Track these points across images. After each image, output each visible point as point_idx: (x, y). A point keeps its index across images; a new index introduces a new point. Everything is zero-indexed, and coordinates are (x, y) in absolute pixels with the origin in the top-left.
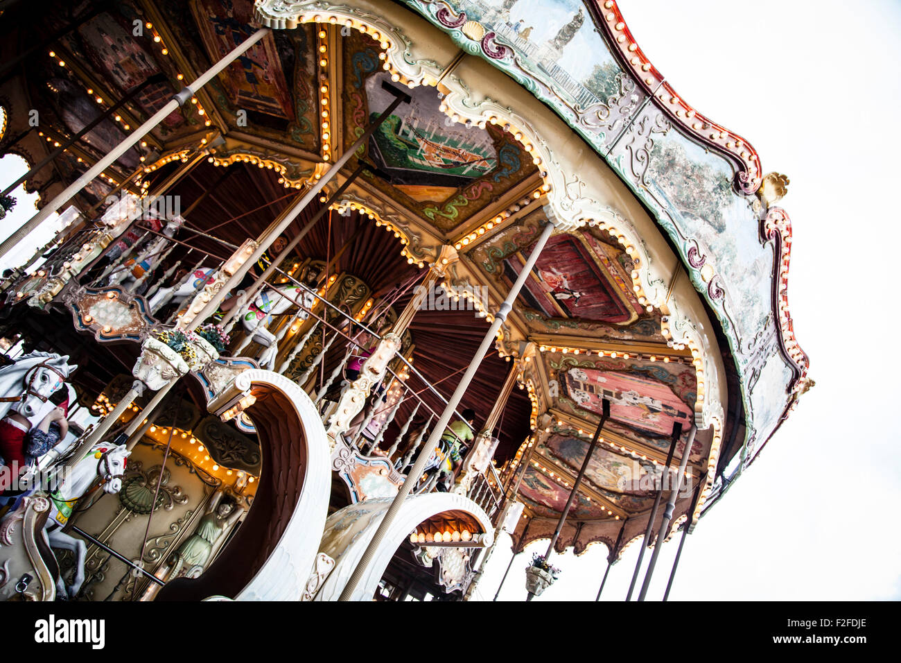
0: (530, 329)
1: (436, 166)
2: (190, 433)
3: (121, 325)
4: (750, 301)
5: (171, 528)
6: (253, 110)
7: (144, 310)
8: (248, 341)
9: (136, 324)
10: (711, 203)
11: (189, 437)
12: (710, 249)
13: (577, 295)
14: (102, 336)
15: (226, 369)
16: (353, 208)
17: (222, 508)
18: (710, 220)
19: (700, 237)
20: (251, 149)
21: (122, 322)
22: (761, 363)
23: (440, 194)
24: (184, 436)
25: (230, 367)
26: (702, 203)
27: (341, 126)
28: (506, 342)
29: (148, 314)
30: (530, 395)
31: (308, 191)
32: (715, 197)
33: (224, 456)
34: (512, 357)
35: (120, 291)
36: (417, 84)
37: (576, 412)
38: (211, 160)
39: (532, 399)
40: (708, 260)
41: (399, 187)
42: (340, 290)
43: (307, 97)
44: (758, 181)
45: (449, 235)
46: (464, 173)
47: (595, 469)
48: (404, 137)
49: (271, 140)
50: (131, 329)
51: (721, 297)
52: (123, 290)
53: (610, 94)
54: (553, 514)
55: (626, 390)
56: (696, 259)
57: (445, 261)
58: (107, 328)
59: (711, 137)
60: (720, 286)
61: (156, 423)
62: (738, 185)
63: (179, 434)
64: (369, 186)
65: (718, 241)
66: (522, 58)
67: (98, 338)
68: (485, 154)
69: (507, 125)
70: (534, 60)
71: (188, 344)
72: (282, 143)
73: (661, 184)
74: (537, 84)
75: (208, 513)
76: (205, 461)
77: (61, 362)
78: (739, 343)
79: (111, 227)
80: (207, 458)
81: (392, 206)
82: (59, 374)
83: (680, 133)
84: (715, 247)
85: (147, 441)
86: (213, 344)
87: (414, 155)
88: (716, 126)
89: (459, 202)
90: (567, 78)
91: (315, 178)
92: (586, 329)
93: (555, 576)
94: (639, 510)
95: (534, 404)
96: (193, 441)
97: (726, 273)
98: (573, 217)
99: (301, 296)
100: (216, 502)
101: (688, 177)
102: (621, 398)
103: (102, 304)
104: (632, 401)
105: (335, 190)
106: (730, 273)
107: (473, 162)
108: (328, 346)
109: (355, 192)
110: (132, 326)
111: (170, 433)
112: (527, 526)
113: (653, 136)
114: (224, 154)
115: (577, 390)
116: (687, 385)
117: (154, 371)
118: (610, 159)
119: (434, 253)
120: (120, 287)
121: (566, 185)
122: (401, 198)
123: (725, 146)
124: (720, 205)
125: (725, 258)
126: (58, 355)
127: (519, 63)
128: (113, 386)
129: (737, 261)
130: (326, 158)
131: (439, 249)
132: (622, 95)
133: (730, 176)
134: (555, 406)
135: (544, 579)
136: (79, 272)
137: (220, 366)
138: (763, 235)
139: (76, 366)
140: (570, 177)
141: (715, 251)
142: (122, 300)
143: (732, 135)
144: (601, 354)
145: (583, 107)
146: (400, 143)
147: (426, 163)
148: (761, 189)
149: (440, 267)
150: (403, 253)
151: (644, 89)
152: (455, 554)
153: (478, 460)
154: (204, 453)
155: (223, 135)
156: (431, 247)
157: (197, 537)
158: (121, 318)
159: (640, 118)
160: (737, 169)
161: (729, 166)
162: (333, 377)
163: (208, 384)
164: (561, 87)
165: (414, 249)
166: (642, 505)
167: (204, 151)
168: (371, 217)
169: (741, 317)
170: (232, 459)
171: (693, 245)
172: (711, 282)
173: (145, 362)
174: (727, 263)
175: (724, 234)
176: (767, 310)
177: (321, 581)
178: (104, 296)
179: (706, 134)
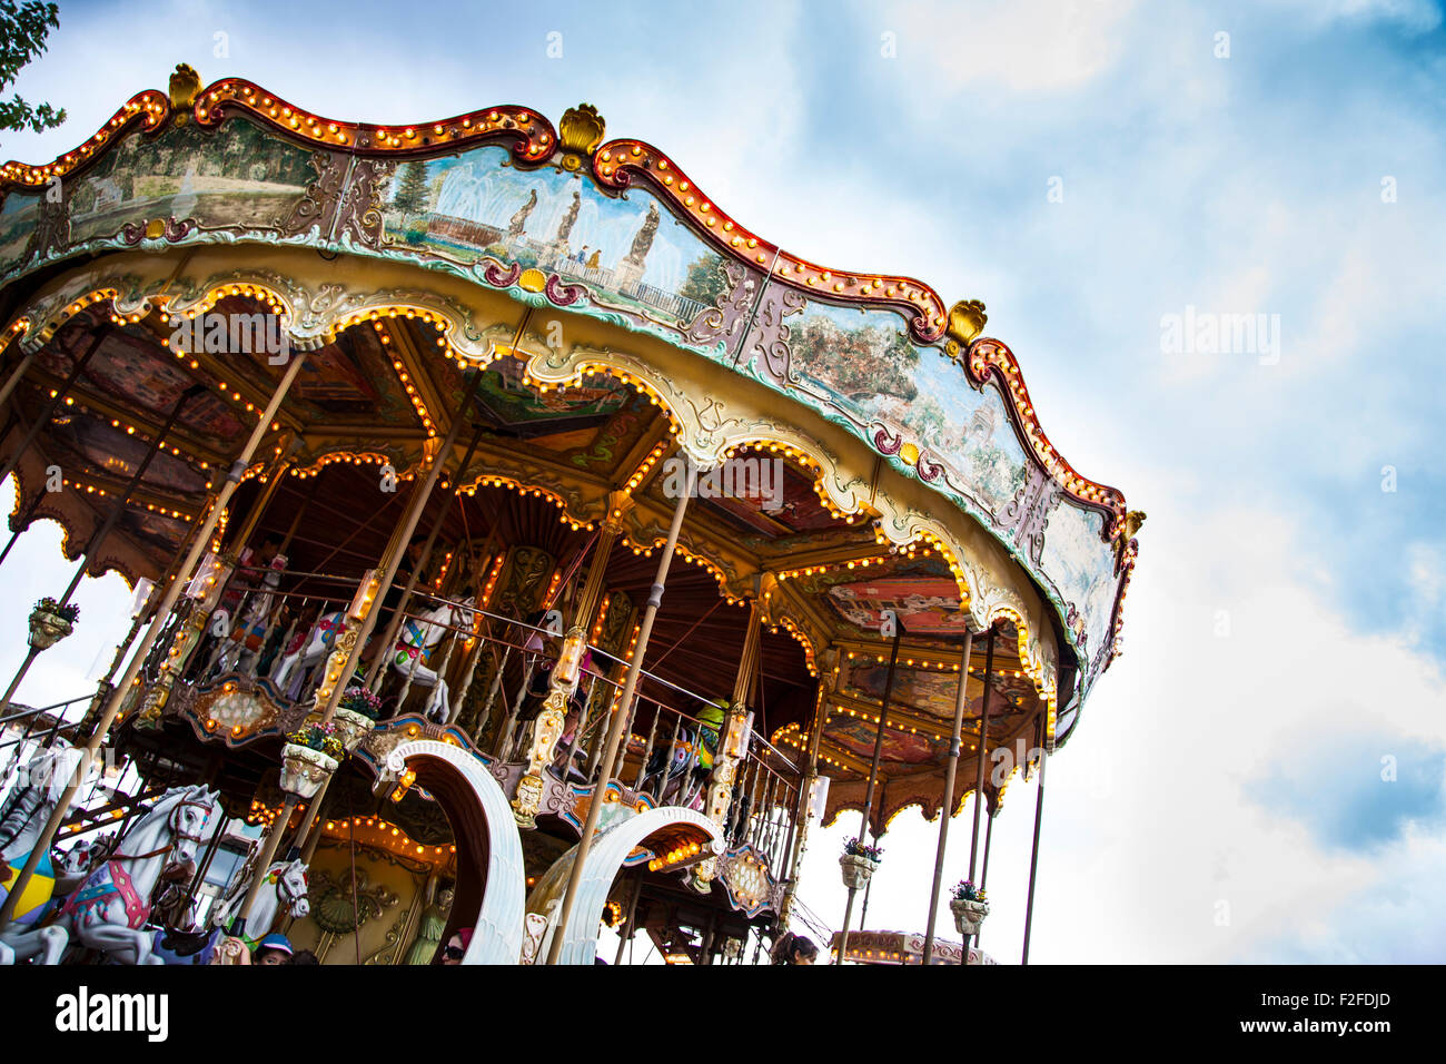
0: (759, 557)
1: (562, 411)
2: (376, 817)
3: (252, 720)
4: (988, 460)
5: (388, 939)
6: (325, 399)
7: (272, 694)
8: (406, 692)
9: (268, 714)
10: (887, 370)
11: (376, 823)
12: (904, 424)
13: (791, 505)
14: (234, 741)
15: (389, 735)
16: (486, 483)
17: (441, 897)
18: (893, 390)
19: (885, 416)
20: (339, 444)
21: (251, 716)
22: (1039, 523)
23: (583, 437)
24: (370, 822)
25: (393, 731)
26: (875, 375)
27: (435, 395)
28: (733, 582)
29: (280, 697)
30: (794, 635)
31: (424, 483)
32: (890, 361)
33: (425, 833)
34: (746, 599)
35: (237, 678)
36: (489, 361)
37: (864, 636)
38: (294, 473)
39: (800, 638)
40: (905, 439)
41: (532, 441)
42: (514, 571)
43: (383, 374)
44: (941, 321)
45: (614, 478)
46: (597, 410)
47: (926, 698)
48: (512, 389)
49: (360, 426)
50: (264, 721)
51: (940, 474)
52: (241, 676)
53: (718, 292)
54: (910, 769)
55: (907, 596)
56: (888, 443)
57: (618, 514)
58: (237, 730)
59: (863, 292)
60: (934, 461)
61: (331, 818)
62: (918, 335)
63: (364, 822)
64: (496, 449)
65: (913, 411)
66: (598, 292)
67: (230, 744)
69: (608, 370)
70: (613, 287)
71: (329, 738)
72: (373, 426)
73: (814, 373)
74: (624, 317)
75: (427, 907)
76: (406, 846)
77: (201, 794)
78: (991, 515)
79: (200, 601)
80: (406, 841)
81: (532, 464)
82: (204, 807)
83: (820, 303)
84: (910, 420)
85: (326, 841)
86: (363, 713)
87: (532, 405)
88: (864, 277)
89: (606, 441)
90: (658, 294)
91: (426, 463)
92: (822, 540)
93: (878, 859)
94: (1007, 733)
95: (804, 644)
96: (382, 826)
97: (937, 444)
98: (717, 451)
99: (456, 613)
100: (432, 890)
101: (847, 351)
102: (906, 607)
103: (222, 701)
104: (920, 606)
105: (456, 468)
106: (942, 441)
107: (602, 398)
108: (502, 667)
109: (482, 462)
110: (265, 717)
111: (351, 823)
112: (883, 795)
113: (785, 322)
114: (307, 462)
115: (851, 610)
117: (302, 779)
118: (739, 368)
119: (601, 506)
120: (236, 674)
121: (698, 416)
122: (539, 452)
123: (884, 296)
124: (901, 368)
125: (928, 427)
126: (196, 787)
127: (596, 299)
128: (266, 786)
129: (948, 423)
130: (432, 433)
131: (606, 498)
132: (731, 288)
133: (903, 328)
134: (837, 636)
135: (862, 866)
136: (181, 669)
137: (381, 734)
138: (975, 380)
139: (218, 792)
140: (701, 403)
141: (912, 424)
142: (243, 690)
143: (888, 279)
144: (851, 566)
145: (688, 321)
146: (510, 397)
147: (550, 410)
148: (951, 328)
149: (614, 521)
150: (564, 520)
151: (757, 270)
152: (744, 868)
153: (734, 744)
154: (400, 837)
155: (300, 435)
156: (596, 500)
157: (422, 940)
158: (250, 711)
159: (762, 306)
160: (909, 315)
161: (898, 317)
162: (519, 703)
163: (374, 759)
164: (655, 309)
165: (575, 511)
166: (1007, 726)
167: (282, 463)
168: (511, 486)
169: (980, 485)
170: (437, 833)
171: (878, 429)
172: (919, 462)
173: (290, 772)
174: (934, 432)
175: (918, 399)
176: (1020, 460)
177: (537, 942)
178: (221, 691)
179: (854, 292)
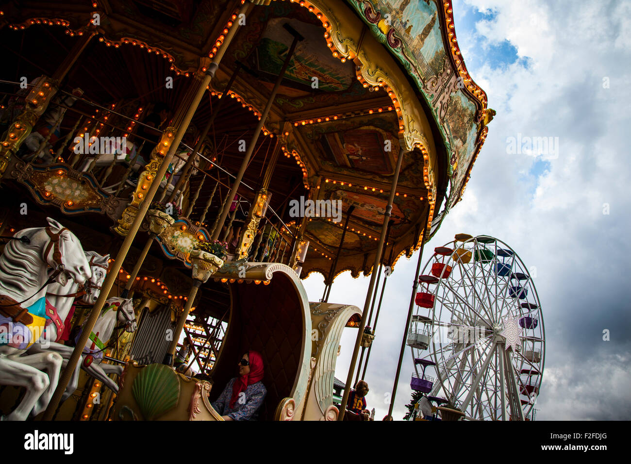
0: (321, 169)
1: (301, 79)
3: (81, 199)
7: (95, 185)
9: (94, 198)
13: (364, 158)
14: (66, 209)
15: (171, 228)
18: (462, 138)
19: (457, 148)
20: (138, 35)
21: (80, 196)
26: (461, 130)
29: (101, 189)
32: (467, 125)
34: (311, 187)
36: (346, 59)
38: (102, 40)
40: (457, 159)
45: (290, 116)
50: (90, 202)
51: (456, 177)
53: (440, 70)
55: (369, 203)
56: (453, 160)
57: (287, 134)
58: (70, 203)
59: (473, 92)
60: (457, 171)
62: (476, 117)
65: (462, 149)
66: (406, 47)
67: (64, 211)
68: (343, 81)
70: (411, 48)
73: (449, 122)
74: (411, 66)
77: (105, 261)
81: (251, 92)
83: (462, 91)
84: (460, 152)
87: (287, 69)
89: (308, 100)
90: (423, 60)
91: (202, 71)
97: (460, 164)
101: (460, 116)
102: (363, 207)
103: (55, 181)
104: (370, 208)
107: (331, 83)
110: (91, 199)
113: (451, 94)
114: (113, 37)
116: (409, 206)
118: (433, 110)
121: (409, 124)
122: (260, 89)
124: (467, 129)
125: (462, 157)
127: (404, 51)
129: (465, 157)
131: (282, 124)
132: (444, 70)
133: (474, 113)
136: (18, 150)
138: (476, 142)
142: (72, 177)
143: (480, 90)
144: (366, 188)
145: (427, 79)
146: (279, 60)
149: (283, 138)
151: (453, 66)
158: (77, 193)
159: (448, 85)
160: (478, 109)
161: (475, 108)
164: (420, 67)
165: (267, 125)
167: (94, 30)
168: (239, 100)
171: (454, 153)
175: (465, 144)
178: (54, 173)
179: (471, 90)
